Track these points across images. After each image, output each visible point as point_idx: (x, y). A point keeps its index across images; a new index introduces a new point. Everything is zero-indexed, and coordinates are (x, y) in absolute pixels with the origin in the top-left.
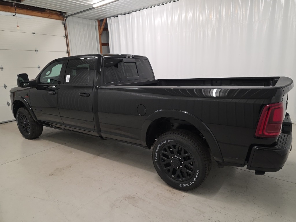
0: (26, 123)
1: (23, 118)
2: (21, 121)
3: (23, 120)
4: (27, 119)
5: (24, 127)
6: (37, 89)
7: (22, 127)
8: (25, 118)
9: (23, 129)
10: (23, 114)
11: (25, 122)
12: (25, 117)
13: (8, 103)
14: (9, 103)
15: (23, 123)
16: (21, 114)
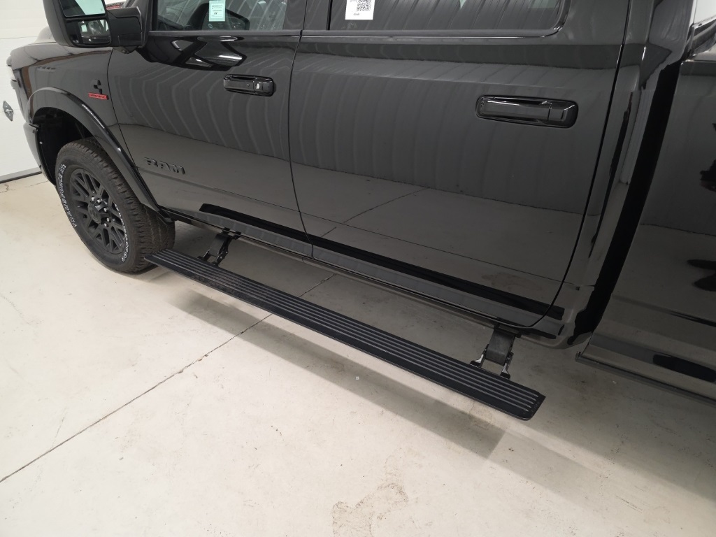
0: (102, 210)
1: (86, 186)
2: (81, 199)
3: (88, 194)
4: (105, 196)
5: (94, 224)
6: (147, 54)
7: (88, 221)
8: (99, 191)
9: (92, 230)
10: (87, 173)
11: (99, 207)
12: (98, 185)
13: (5, 109)
14: (10, 108)
15: (90, 208)
16: (77, 172)
